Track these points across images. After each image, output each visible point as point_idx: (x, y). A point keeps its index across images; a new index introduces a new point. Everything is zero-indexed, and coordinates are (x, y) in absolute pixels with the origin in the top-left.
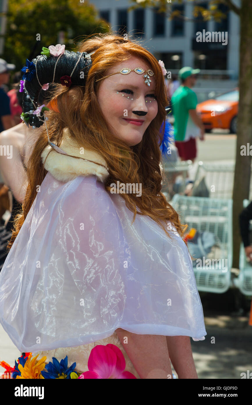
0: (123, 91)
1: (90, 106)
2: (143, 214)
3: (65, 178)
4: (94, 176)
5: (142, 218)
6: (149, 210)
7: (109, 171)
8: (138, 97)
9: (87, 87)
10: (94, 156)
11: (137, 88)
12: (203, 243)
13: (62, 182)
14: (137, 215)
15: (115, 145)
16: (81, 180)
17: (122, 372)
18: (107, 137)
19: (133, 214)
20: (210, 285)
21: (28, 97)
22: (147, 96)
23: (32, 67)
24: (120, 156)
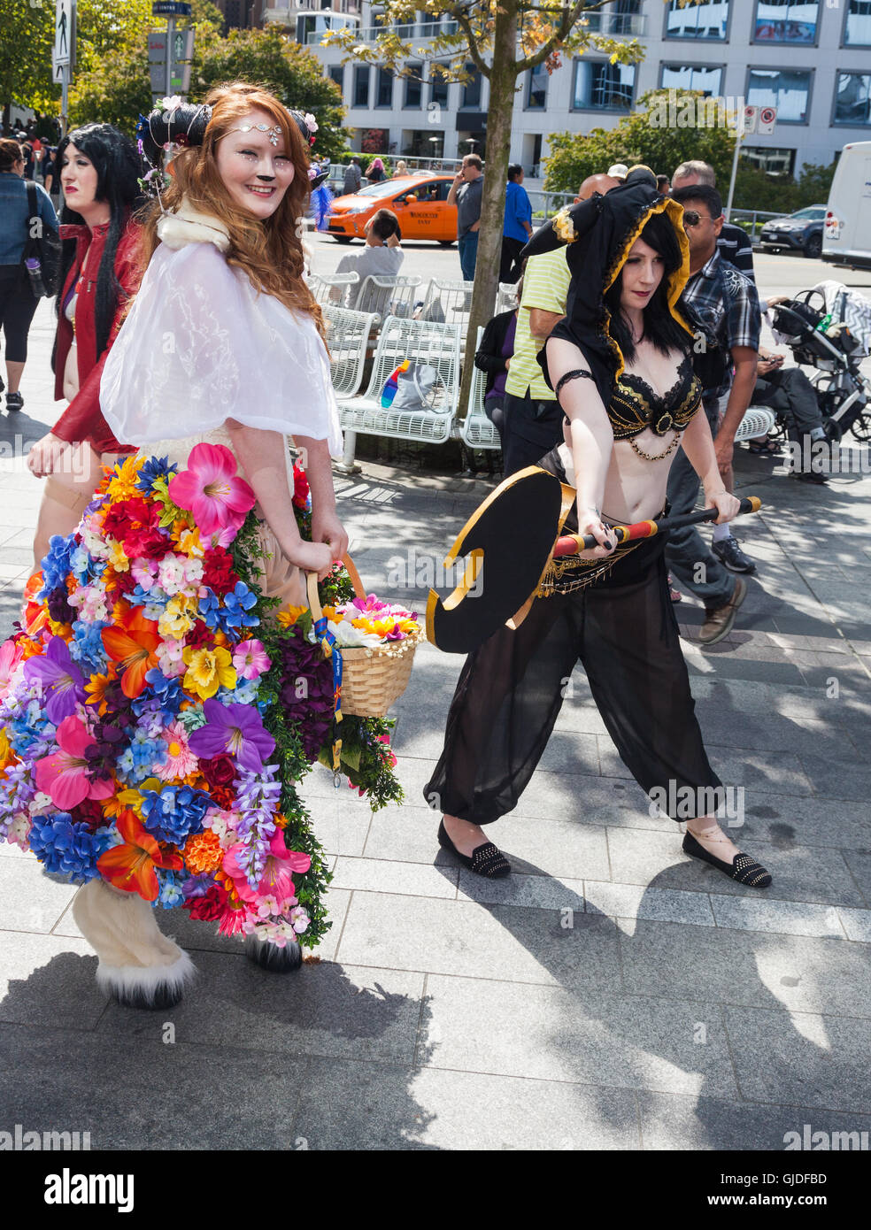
0: (243, 152)
1: (207, 168)
2: (269, 294)
3: (176, 244)
4: (212, 243)
5: (268, 298)
6: (277, 291)
7: (231, 240)
8: (263, 158)
9: (204, 147)
10: (214, 222)
11: (259, 148)
12: (419, 379)
13: (175, 250)
14: (261, 294)
15: (239, 215)
16: (195, 247)
17: (232, 477)
18: (228, 205)
19: (256, 292)
20: (426, 433)
21: (145, 159)
22: (275, 158)
23: (145, 124)
24: (245, 227)
